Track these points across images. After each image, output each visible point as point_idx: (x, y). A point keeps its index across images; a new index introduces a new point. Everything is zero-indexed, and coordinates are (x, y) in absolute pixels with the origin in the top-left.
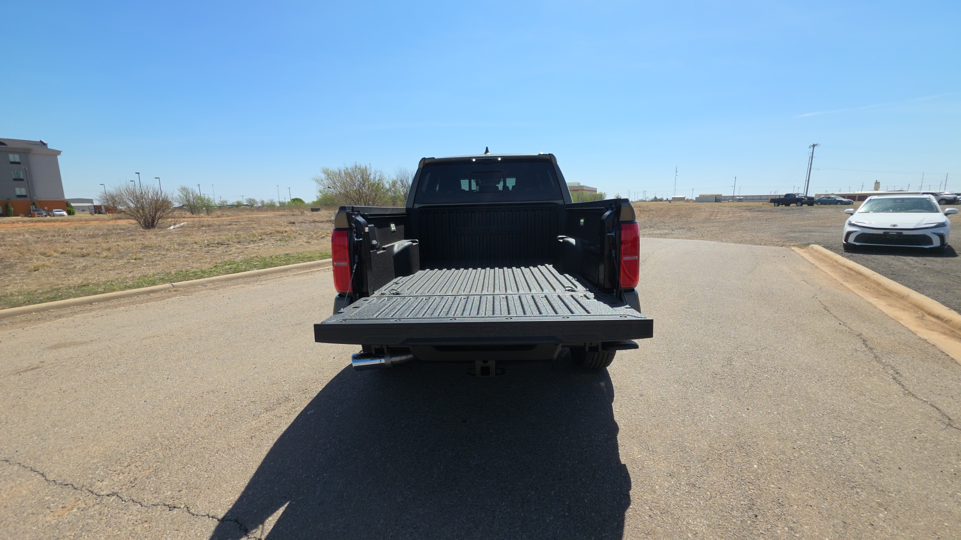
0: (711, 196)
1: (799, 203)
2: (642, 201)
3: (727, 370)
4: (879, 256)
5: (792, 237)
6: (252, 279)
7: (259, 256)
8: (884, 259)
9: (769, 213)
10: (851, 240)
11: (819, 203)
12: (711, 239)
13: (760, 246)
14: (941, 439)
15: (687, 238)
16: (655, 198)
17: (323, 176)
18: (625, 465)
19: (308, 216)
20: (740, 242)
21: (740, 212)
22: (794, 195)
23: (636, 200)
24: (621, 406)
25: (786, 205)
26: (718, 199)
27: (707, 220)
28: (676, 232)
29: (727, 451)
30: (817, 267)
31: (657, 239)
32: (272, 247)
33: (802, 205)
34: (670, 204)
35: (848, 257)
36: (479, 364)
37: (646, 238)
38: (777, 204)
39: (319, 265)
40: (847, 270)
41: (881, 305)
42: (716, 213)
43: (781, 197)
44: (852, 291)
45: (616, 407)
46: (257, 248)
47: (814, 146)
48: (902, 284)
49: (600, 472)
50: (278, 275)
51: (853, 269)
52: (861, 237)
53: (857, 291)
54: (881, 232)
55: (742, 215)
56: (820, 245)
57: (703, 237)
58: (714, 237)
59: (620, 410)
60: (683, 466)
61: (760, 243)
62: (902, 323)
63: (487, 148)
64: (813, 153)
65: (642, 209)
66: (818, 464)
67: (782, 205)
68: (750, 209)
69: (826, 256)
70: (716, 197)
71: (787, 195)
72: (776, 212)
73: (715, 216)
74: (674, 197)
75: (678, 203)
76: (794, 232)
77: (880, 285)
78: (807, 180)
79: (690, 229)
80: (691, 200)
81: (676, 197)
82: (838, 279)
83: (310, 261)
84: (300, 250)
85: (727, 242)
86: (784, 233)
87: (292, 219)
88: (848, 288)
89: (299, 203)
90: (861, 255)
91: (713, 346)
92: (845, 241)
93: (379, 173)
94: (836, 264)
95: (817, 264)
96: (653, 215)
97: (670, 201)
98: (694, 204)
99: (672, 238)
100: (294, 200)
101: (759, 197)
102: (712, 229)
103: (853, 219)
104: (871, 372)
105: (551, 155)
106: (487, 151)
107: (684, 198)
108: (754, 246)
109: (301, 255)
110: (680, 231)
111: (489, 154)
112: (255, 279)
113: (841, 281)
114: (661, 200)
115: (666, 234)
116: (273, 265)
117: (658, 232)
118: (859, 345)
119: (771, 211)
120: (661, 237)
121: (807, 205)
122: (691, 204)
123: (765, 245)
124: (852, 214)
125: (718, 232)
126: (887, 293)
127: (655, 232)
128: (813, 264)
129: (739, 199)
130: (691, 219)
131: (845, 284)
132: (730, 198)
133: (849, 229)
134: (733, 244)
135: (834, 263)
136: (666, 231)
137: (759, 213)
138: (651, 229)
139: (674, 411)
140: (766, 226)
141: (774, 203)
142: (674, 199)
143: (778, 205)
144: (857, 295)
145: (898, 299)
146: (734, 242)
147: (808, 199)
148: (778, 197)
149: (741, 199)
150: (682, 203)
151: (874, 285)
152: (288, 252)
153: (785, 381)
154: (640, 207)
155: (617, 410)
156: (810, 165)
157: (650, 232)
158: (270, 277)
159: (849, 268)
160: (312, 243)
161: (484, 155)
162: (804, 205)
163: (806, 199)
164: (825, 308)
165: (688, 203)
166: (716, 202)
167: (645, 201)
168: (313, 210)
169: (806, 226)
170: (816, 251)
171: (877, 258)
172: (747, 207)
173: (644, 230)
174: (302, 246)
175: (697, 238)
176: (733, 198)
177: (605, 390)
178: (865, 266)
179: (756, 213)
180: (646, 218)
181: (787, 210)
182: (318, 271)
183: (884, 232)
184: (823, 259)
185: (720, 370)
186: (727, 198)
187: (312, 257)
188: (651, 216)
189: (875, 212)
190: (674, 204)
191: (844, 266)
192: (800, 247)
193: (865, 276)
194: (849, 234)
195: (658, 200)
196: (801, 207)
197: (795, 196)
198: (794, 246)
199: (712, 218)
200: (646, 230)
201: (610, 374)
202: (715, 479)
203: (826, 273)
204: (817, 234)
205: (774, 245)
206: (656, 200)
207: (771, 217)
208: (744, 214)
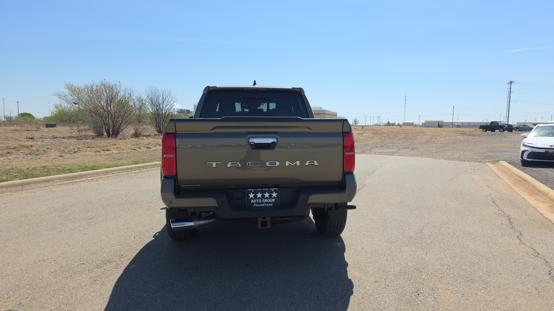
0: (435, 122)
1: (502, 130)
2: (376, 125)
3: (419, 235)
4: (543, 169)
5: (489, 155)
6: (15, 189)
7: (15, 168)
8: (545, 171)
9: (477, 137)
10: (525, 157)
11: (518, 130)
12: (428, 157)
13: (464, 162)
14: (529, 262)
15: (409, 156)
16: (389, 122)
17: (67, 92)
18: (350, 279)
19: (45, 132)
20: (449, 159)
21: (455, 136)
22: (497, 122)
23: (372, 124)
24: (349, 254)
25: (492, 131)
26: (440, 125)
27: (428, 142)
28: (401, 151)
29: (409, 271)
30: (499, 177)
31: (386, 156)
32: (24, 160)
33: (503, 131)
34: (401, 128)
35: (522, 170)
36: (260, 220)
37: (377, 155)
38: (484, 130)
39: (81, 176)
40: (518, 179)
41: (531, 200)
42: (435, 136)
43: (488, 124)
44: (516, 192)
45: (346, 255)
46: (8, 161)
47: (511, 82)
48: (548, 187)
49: (335, 282)
50: (43, 185)
51: (522, 178)
52: (532, 155)
53: (519, 192)
54: (543, 151)
55: (456, 138)
56: (506, 161)
57: (422, 155)
58: (431, 155)
59: (348, 256)
60: (383, 278)
61: (464, 160)
62: (538, 209)
63: (255, 81)
64: (510, 88)
65: (376, 132)
66: (458, 274)
67: (489, 131)
68: (463, 134)
69: (508, 169)
70: (438, 123)
71: (492, 123)
72: (483, 136)
73: (435, 139)
74: (404, 122)
75: (407, 127)
76: (492, 152)
77: (535, 187)
78: (508, 110)
79: (413, 149)
80: (418, 125)
81: (406, 122)
82: (510, 184)
83: (71, 173)
84: (56, 163)
85: (440, 159)
86: (484, 153)
87: (30, 135)
88: (515, 190)
89: (28, 118)
90: (532, 168)
91: (413, 223)
92: (521, 158)
93: (129, 91)
94: (513, 175)
95: (500, 174)
96: (385, 137)
97: (401, 126)
98: (420, 128)
99: (397, 155)
100: (23, 115)
101: (473, 124)
102: (430, 149)
103: (526, 141)
104: (506, 234)
105: (300, 89)
106: (255, 84)
107: (413, 123)
108: (459, 162)
109: (59, 168)
110: (405, 150)
111: (256, 86)
112: (19, 188)
113: (511, 185)
114: (393, 125)
115: (393, 152)
116: (34, 176)
117: (387, 150)
118: (506, 221)
119: (479, 136)
120: (389, 155)
121: (507, 131)
122: (418, 129)
123: (468, 161)
124: (526, 137)
125: (434, 151)
126: (538, 192)
127: (385, 151)
128: (497, 175)
129: (458, 125)
130: (415, 141)
131: (514, 187)
132: (450, 124)
133: (523, 148)
134: (444, 160)
135: (512, 174)
136: (393, 150)
137: (469, 137)
138: (382, 148)
139: (382, 255)
140: (472, 147)
141: (483, 129)
142: (405, 124)
143: (486, 131)
144: (518, 194)
145: (543, 196)
146: (446, 159)
147: (508, 126)
148: (485, 124)
149: (459, 125)
150: (411, 127)
151: (532, 188)
152: (44, 165)
153: (453, 240)
154: (374, 130)
155: (347, 256)
156: (509, 98)
157: (381, 151)
158: (33, 186)
159: (520, 177)
160: (66, 157)
161: (253, 87)
162: (505, 131)
163: (507, 126)
164: (494, 202)
165: (415, 128)
166: (439, 127)
167: (380, 125)
168: (47, 126)
169: (501, 148)
170: (503, 166)
171: (541, 170)
172: (461, 132)
173: (376, 149)
174: (56, 159)
175: (417, 156)
176: (452, 125)
177: (340, 246)
178: (531, 176)
179: (467, 137)
180: (379, 140)
181: (492, 135)
182: (83, 181)
183: (546, 151)
184: (505, 171)
185: (414, 235)
186: (448, 124)
187: (71, 169)
188: (383, 138)
189: (540, 136)
190: (404, 128)
191: (517, 175)
192: (493, 163)
193: (528, 182)
194: (523, 152)
195: (391, 124)
196: (503, 133)
197: (498, 124)
198: (488, 162)
199: (432, 140)
200: (378, 149)
201: (343, 238)
202: (400, 282)
203: (504, 180)
204: (508, 153)
205: (474, 161)
206: (389, 124)
207: (478, 140)
208: (458, 137)
